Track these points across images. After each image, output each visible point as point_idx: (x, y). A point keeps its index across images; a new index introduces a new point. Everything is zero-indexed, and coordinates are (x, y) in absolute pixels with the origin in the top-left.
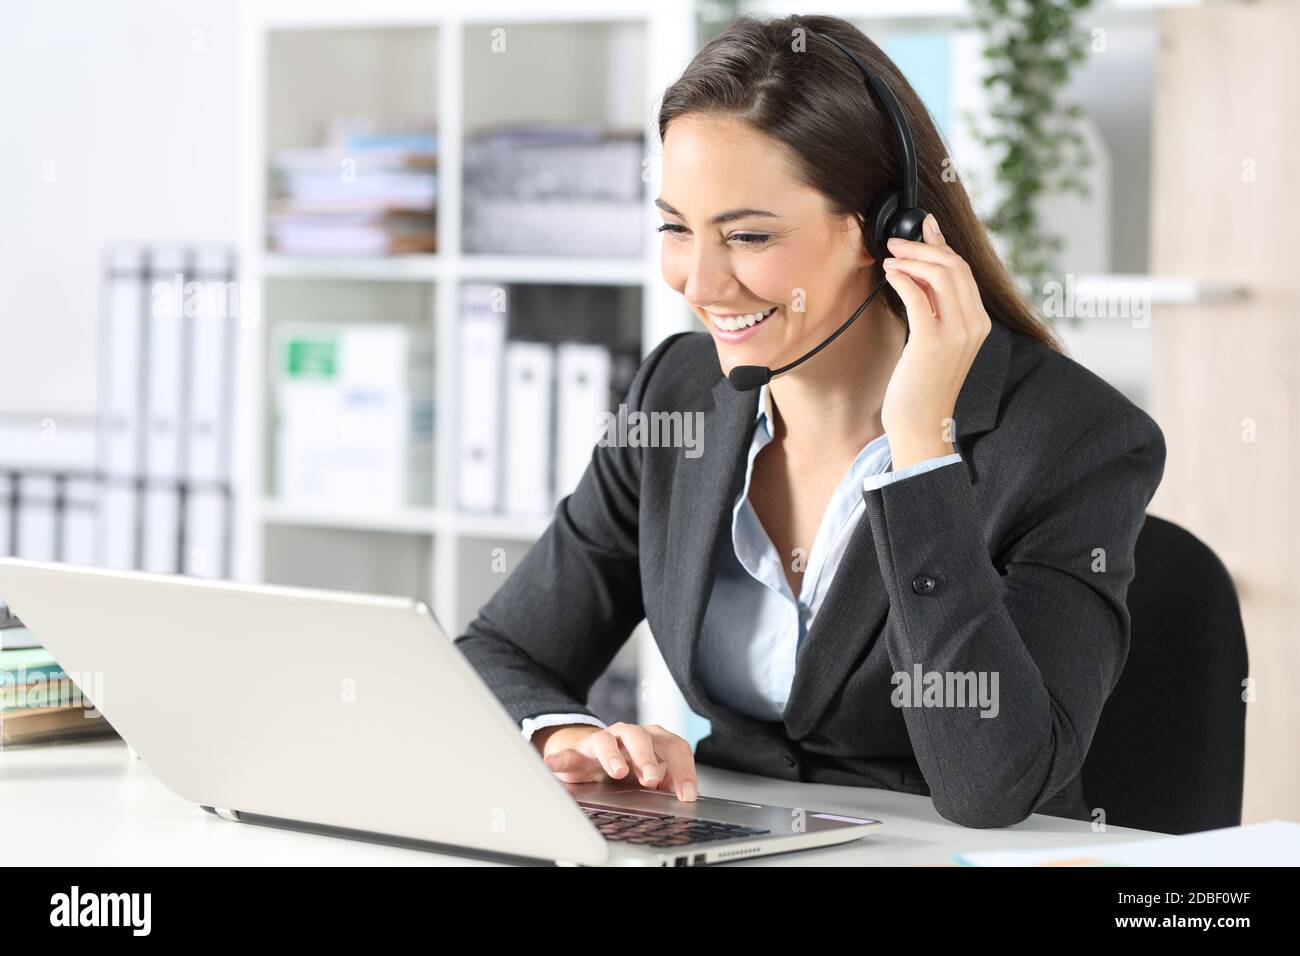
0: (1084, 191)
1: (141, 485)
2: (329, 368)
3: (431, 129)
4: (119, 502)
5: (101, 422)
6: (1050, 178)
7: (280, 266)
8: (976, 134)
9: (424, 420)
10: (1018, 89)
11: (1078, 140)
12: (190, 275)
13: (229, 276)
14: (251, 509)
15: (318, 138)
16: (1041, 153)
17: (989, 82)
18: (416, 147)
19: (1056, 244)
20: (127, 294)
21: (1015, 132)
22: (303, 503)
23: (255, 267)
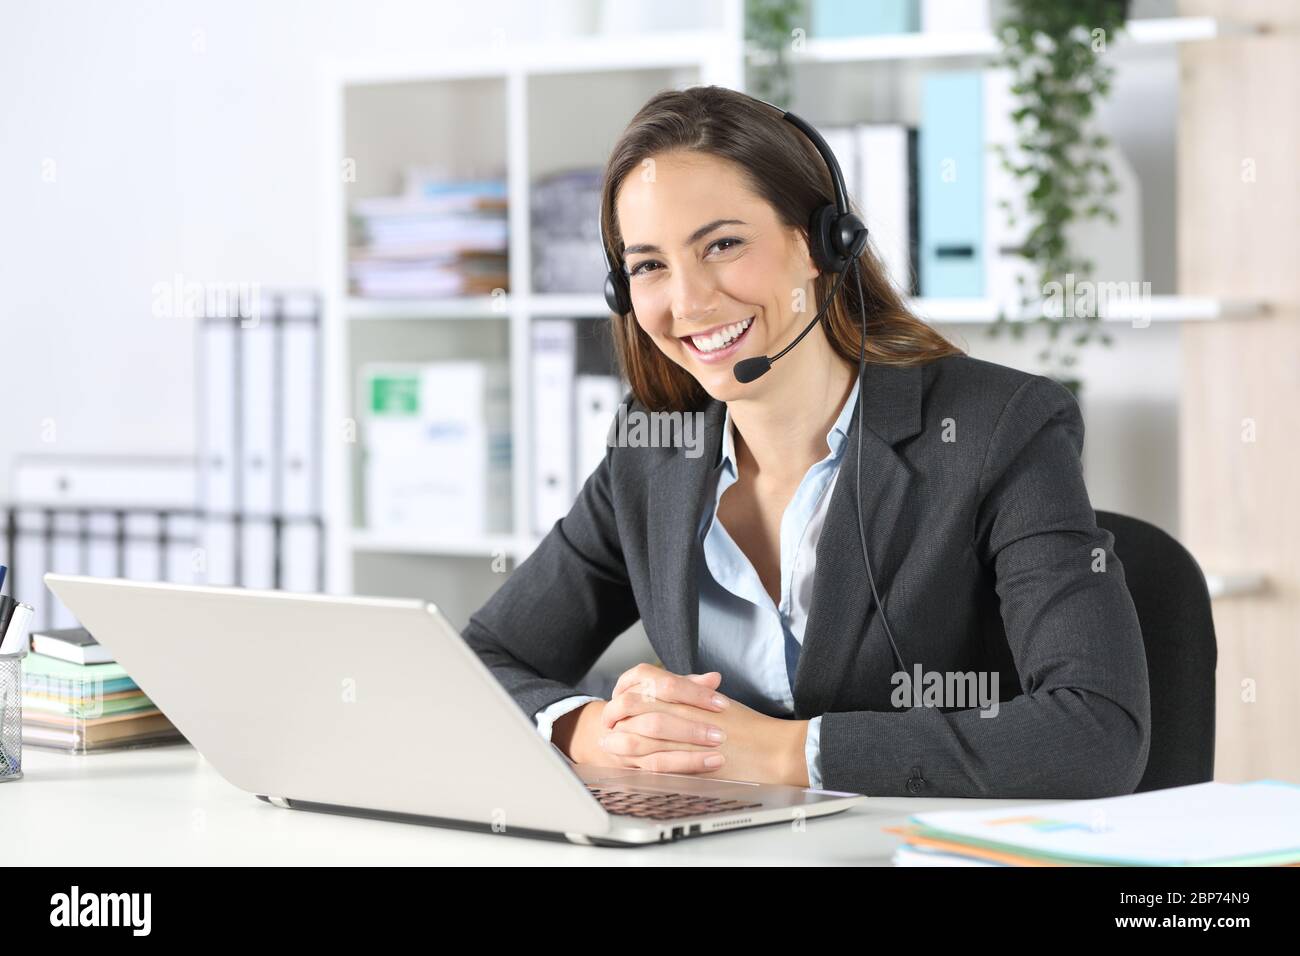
0: (1112, 217)
1: (238, 519)
2: (412, 405)
3: (501, 175)
4: (219, 536)
5: (198, 461)
6: (1080, 205)
7: (361, 308)
8: (1006, 164)
9: (502, 451)
10: (1046, 122)
11: (1104, 169)
12: (279, 320)
13: (316, 320)
14: (342, 540)
15: (397, 187)
16: (1071, 182)
17: (1019, 116)
18: (487, 192)
19: (1086, 268)
20: (220, 340)
21: (1044, 162)
22: (390, 532)
23: (339, 311)
